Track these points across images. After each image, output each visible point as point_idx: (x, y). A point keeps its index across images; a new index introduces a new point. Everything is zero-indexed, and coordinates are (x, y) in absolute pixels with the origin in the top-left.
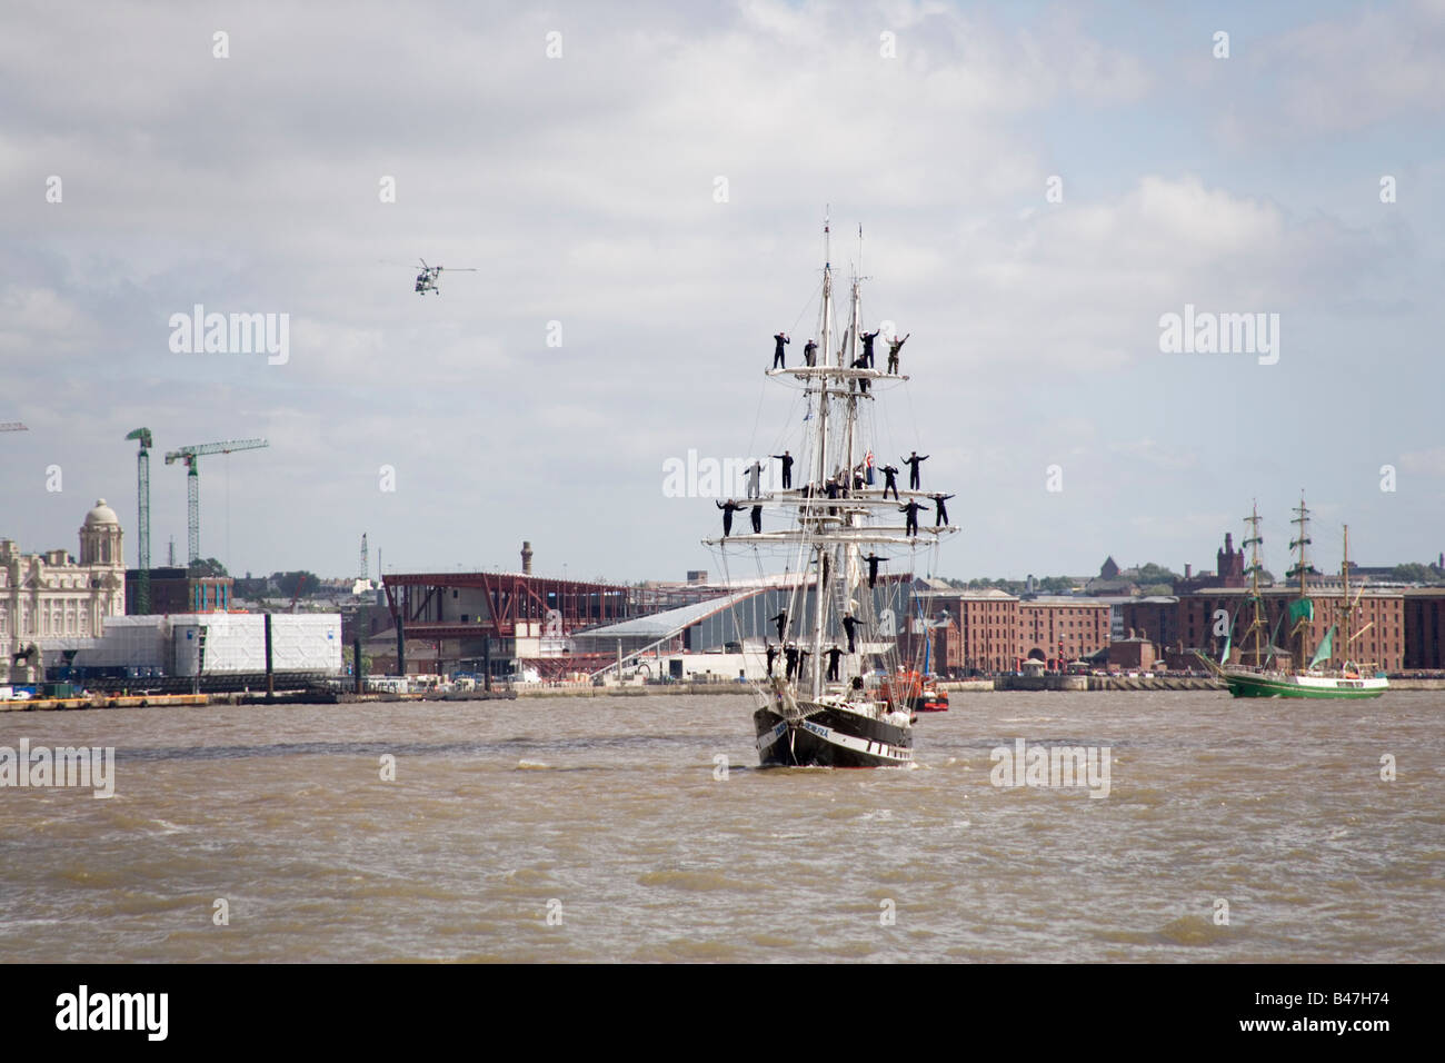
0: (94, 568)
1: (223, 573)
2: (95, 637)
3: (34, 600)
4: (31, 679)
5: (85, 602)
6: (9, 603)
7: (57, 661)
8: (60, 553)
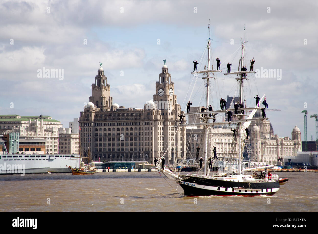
0: (295, 141)
2: (295, 156)
3: (282, 148)
4: (282, 165)
5: (293, 148)
6: (277, 148)
7: (287, 161)
8: (287, 137)
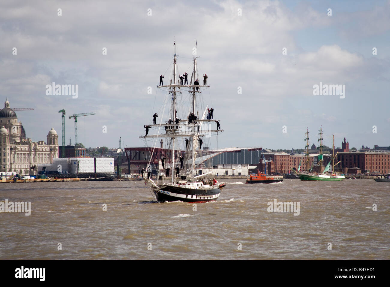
0: (51, 146)
1: (83, 147)
2: (51, 163)
3: (36, 154)
4: (35, 174)
5: (48, 154)
6: (29, 155)
7: (41, 170)
8: (42, 142)
